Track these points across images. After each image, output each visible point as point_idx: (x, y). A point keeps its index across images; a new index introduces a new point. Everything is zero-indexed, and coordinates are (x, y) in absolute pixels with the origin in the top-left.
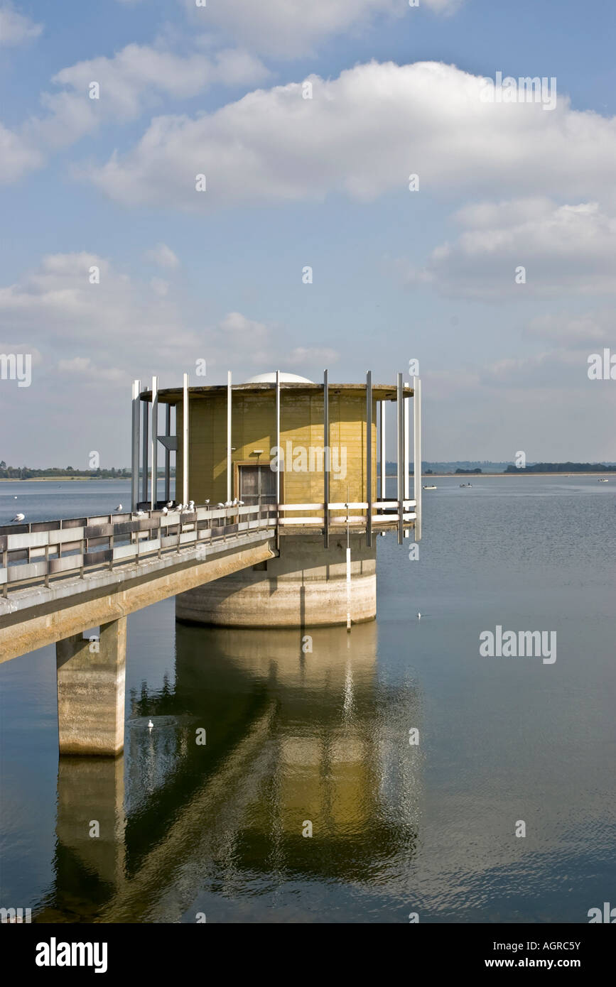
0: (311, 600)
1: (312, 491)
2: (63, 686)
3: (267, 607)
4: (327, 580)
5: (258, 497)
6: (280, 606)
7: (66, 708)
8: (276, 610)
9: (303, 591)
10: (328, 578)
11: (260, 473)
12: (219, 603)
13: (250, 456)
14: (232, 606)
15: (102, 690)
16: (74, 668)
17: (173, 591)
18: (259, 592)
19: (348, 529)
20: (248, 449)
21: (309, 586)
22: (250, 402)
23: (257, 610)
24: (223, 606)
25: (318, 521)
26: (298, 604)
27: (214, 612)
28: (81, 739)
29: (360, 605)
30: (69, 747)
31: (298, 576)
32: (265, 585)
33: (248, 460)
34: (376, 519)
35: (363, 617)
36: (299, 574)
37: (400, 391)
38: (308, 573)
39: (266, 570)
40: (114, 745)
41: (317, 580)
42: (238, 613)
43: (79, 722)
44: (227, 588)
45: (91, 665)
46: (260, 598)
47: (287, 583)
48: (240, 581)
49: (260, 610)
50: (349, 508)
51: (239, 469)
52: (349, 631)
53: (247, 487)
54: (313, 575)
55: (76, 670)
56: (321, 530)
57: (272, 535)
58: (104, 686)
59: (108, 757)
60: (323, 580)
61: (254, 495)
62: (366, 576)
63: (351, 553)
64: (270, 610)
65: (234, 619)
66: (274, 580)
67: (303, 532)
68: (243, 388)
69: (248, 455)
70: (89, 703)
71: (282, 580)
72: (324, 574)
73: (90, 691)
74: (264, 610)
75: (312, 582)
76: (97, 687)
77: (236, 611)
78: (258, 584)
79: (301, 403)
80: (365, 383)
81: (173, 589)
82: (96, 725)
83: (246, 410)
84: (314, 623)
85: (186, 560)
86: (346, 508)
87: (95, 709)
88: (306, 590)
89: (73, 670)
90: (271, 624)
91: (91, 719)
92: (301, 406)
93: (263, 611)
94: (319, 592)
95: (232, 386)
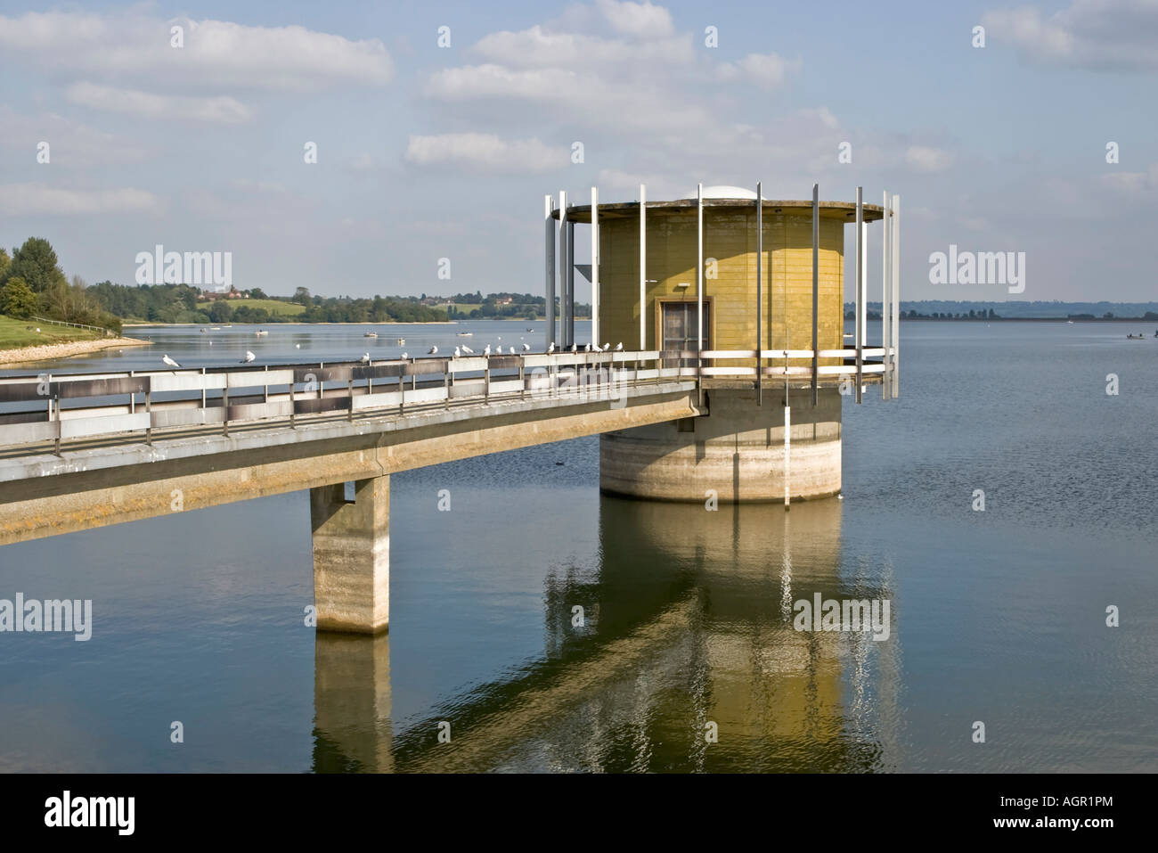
0: (748, 470)
1: (749, 335)
2: (318, 552)
3: (695, 476)
4: (768, 445)
5: (684, 342)
6: (710, 475)
7: (322, 577)
8: (706, 480)
9: (736, 459)
10: (769, 443)
11: (686, 312)
12: (641, 470)
13: (674, 290)
14: (654, 474)
15: (358, 559)
16: (329, 533)
17: (482, 450)
18: (684, 458)
19: (787, 382)
20: (672, 282)
21: (745, 453)
22: (675, 223)
23: (683, 480)
24: (645, 474)
25: (750, 372)
26: (731, 474)
27: (635, 481)
28: (338, 613)
29: (812, 478)
30: (326, 622)
31: (731, 440)
32: (690, 451)
33: (671, 296)
34: (823, 371)
35: (816, 492)
36: (732, 437)
37: (860, 210)
38: (742, 437)
39: (693, 431)
40: (372, 622)
41: (755, 445)
42: (661, 483)
43: (336, 594)
44: (649, 453)
45: (347, 530)
46: (686, 466)
47: (717, 448)
48: (663, 444)
49: (687, 480)
50: (788, 356)
51: (662, 307)
52: (787, 509)
53: (671, 329)
54: (751, 439)
55: (331, 535)
56: (753, 384)
57: (693, 387)
58: (361, 555)
59: (364, 635)
60: (762, 445)
61: (679, 339)
62: (821, 442)
63: (791, 414)
64: (698, 480)
65: (656, 491)
66: (701, 444)
67: (731, 385)
68: (659, 206)
69: (673, 288)
70: (346, 573)
71: (712, 445)
72: (765, 438)
73: (347, 559)
74: (691, 480)
75: (750, 448)
76: (353, 555)
77: (658, 480)
78: (685, 448)
79: (736, 224)
80: (812, 200)
81: (482, 447)
82: (353, 599)
83: (669, 233)
84: (751, 498)
85: (497, 413)
86: (784, 356)
87: (351, 580)
88: (740, 457)
89: (327, 535)
90: (699, 497)
91: (348, 591)
92: (735, 229)
93: (689, 482)
94: (758, 460)
95: (647, 203)
